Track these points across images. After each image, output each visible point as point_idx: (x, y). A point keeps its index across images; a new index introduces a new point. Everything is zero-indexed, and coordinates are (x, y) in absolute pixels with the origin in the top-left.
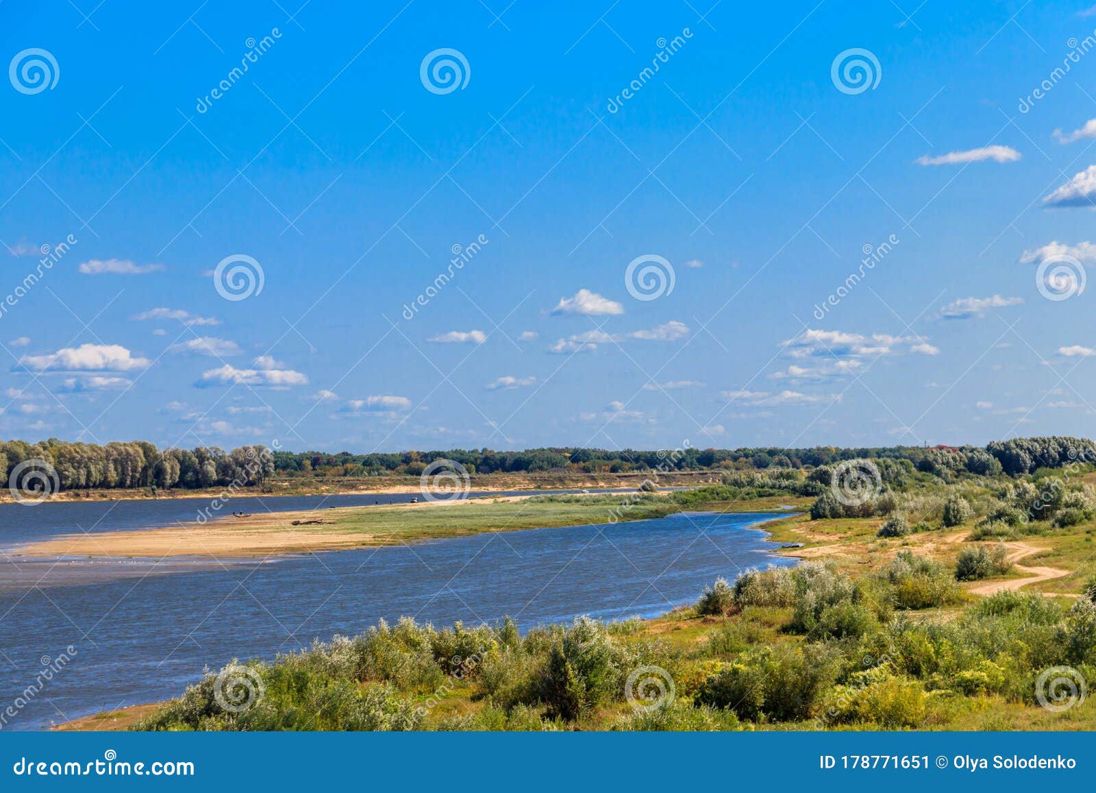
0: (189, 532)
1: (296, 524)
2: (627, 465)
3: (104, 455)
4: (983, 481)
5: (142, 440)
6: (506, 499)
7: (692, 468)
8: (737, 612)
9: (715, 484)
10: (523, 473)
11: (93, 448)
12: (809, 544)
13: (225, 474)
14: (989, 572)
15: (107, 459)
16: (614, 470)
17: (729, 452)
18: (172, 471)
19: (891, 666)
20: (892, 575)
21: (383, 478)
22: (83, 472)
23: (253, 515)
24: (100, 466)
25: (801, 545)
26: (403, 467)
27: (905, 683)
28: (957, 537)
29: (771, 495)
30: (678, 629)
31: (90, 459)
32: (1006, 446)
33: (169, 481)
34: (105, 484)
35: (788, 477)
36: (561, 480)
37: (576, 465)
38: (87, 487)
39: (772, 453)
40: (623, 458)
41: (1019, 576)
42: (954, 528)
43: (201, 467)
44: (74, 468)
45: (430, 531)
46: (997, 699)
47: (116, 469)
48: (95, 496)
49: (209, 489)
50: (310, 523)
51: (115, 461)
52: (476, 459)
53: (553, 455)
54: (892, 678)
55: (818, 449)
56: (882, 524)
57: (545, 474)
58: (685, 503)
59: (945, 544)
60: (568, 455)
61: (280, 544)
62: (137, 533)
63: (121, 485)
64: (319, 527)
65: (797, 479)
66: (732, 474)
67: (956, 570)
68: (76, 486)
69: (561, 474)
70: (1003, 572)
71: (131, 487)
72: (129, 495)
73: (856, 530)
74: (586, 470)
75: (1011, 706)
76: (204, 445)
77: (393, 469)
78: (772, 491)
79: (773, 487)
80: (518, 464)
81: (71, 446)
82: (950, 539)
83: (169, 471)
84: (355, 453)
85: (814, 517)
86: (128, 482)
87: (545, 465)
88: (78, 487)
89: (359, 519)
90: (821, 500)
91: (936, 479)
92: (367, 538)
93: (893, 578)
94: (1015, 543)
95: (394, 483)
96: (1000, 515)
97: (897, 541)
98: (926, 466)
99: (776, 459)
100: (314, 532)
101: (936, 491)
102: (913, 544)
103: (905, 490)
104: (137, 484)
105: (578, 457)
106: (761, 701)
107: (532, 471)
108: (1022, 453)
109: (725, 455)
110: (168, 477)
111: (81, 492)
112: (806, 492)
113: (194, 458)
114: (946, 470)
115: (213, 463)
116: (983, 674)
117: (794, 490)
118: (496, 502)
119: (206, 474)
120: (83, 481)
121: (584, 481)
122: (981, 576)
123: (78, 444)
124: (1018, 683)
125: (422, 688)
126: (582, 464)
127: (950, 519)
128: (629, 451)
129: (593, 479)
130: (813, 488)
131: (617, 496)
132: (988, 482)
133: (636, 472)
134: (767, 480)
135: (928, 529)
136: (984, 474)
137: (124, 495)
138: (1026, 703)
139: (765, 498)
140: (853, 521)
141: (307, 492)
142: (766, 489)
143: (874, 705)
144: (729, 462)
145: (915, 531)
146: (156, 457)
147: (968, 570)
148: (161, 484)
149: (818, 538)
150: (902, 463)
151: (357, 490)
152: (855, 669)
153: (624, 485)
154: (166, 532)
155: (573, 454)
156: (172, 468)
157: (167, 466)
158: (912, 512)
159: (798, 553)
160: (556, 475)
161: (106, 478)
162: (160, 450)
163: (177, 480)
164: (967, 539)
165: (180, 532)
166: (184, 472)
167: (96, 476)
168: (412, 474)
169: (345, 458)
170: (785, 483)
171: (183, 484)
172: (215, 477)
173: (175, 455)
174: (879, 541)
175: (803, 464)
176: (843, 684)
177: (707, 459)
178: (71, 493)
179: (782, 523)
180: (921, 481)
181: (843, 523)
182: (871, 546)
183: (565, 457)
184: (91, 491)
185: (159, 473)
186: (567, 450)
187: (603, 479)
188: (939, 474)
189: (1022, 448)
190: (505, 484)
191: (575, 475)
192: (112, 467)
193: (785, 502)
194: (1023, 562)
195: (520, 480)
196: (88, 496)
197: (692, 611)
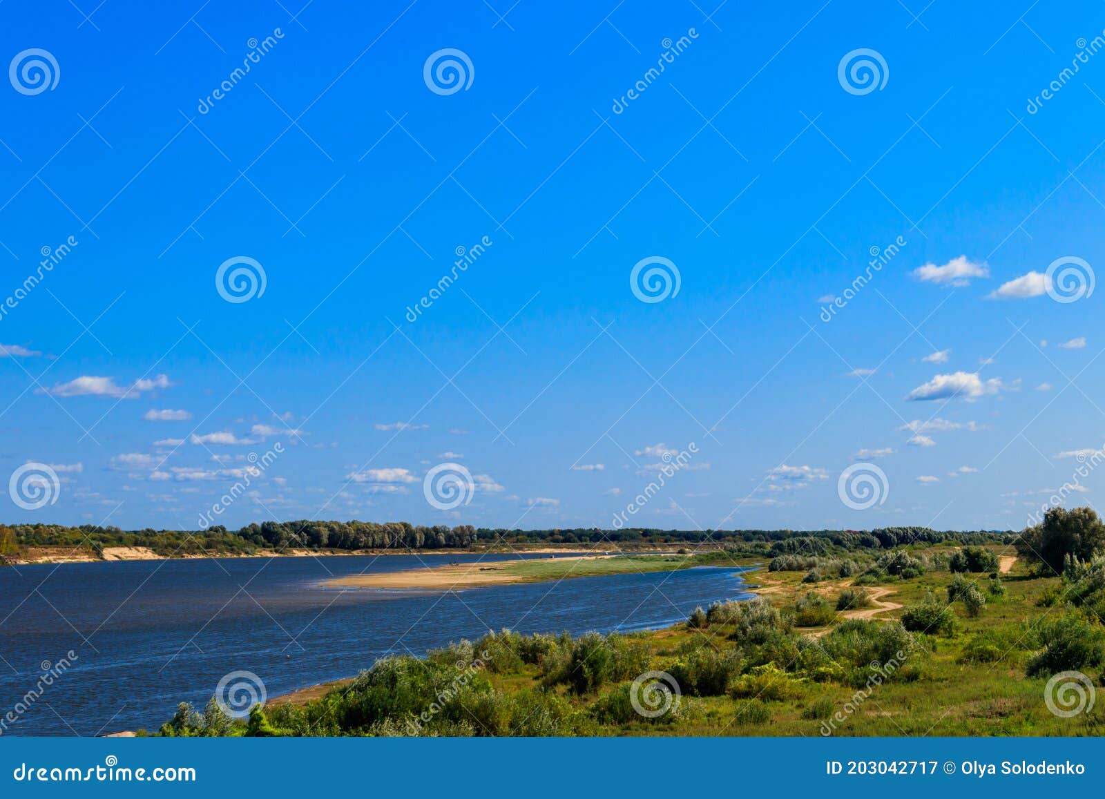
0: (421, 574)
1: (482, 570)
2: (673, 538)
3: (382, 530)
4: (869, 551)
5: (404, 521)
6: (602, 557)
7: (710, 541)
8: (706, 627)
9: (721, 550)
10: (616, 542)
11: (376, 525)
12: (765, 586)
13: (450, 540)
14: (857, 605)
15: (384, 532)
16: (666, 541)
17: (730, 532)
18: (420, 538)
19: (776, 663)
20: (798, 607)
21: (538, 544)
22: (370, 539)
23: (460, 565)
24: (380, 536)
25: (759, 586)
26: (550, 538)
27: (784, 674)
28: (846, 584)
29: (750, 557)
30: (671, 636)
31: (374, 532)
32: (884, 532)
33: (418, 544)
34: (382, 546)
35: (761, 547)
36: (636, 546)
37: (645, 538)
38: (373, 547)
39: (755, 533)
40: (671, 535)
41: (873, 607)
42: (845, 578)
43: (437, 537)
44: (365, 536)
45: (555, 575)
46: (836, 685)
47: (389, 538)
48: (377, 553)
49: (441, 549)
50: (490, 569)
51: (389, 533)
52: (591, 534)
53: (633, 532)
54: (776, 671)
55: (781, 531)
56: (805, 574)
57: (628, 543)
58: (701, 561)
59: (838, 587)
60: (641, 532)
61: (469, 581)
62: (392, 574)
63: (392, 546)
64: (495, 572)
65: (765, 548)
66: (731, 545)
67: (837, 603)
68: (366, 547)
69: (636, 543)
70: (865, 605)
71: (397, 547)
72: (396, 552)
73: (792, 578)
74: (651, 541)
75: (843, 689)
76: (439, 524)
77: (544, 539)
78: (751, 554)
79: (752, 552)
80: (615, 537)
81: (365, 524)
82: (842, 585)
83: (418, 538)
84: (524, 529)
85: (770, 571)
86: (396, 545)
87: (628, 538)
88: (368, 547)
89: (519, 567)
90: (775, 560)
91: (843, 549)
92: (519, 578)
93: (798, 609)
94: (878, 588)
95: (543, 547)
96: (871, 572)
97: (812, 585)
98: (838, 542)
99: (757, 536)
100: (490, 575)
101: (841, 557)
102: (821, 587)
103: (824, 556)
104: (400, 546)
105: (646, 533)
106: (695, 683)
107: (620, 541)
108: (892, 535)
109: (728, 534)
110: (418, 542)
111: (369, 550)
112: (770, 555)
113: (433, 532)
114: (849, 544)
115: (442, 534)
116: (831, 669)
117: (763, 554)
118: (596, 558)
119: (439, 541)
120: (370, 544)
121: (649, 548)
122: (852, 608)
123: (368, 523)
124: (849, 675)
125: (511, 670)
126: (648, 538)
127: (843, 573)
128: (675, 531)
129: (654, 546)
130: (775, 553)
131: (664, 556)
132: (872, 551)
133: (678, 543)
134: (748, 548)
135: (831, 579)
136: (871, 547)
137: (393, 552)
138: (853, 687)
139: (747, 559)
140: (792, 573)
141: (496, 551)
142: (747, 553)
143: (760, 687)
144: (731, 538)
145: (824, 579)
146: (411, 531)
147: (845, 603)
148: (414, 546)
149: (770, 582)
150: (824, 540)
151: (523, 550)
152: (755, 665)
153: (671, 550)
154: (408, 574)
155: (644, 532)
156: (420, 537)
157: (418, 536)
158: (824, 569)
159: (757, 591)
160: (634, 543)
161: (383, 542)
162: (414, 527)
163: (423, 544)
164: (851, 585)
165: (416, 574)
166: (427, 539)
167: (378, 541)
168: (554, 542)
169: (518, 532)
170: (758, 550)
171: (427, 546)
172: (444, 542)
173: (422, 530)
174: (802, 585)
175: (772, 539)
176: (747, 673)
177: (719, 536)
178: (364, 550)
179: (752, 573)
180: (835, 550)
181: (785, 574)
182: (797, 588)
183: (640, 534)
184: (375, 549)
185: (413, 539)
186: (641, 530)
187: (660, 546)
188: (845, 546)
189: (892, 532)
190: (605, 548)
191: (644, 544)
192: (386, 536)
193: (758, 561)
194: (879, 599)
195: (615, 547)
196: (373, 552)
197: (684, 625)
